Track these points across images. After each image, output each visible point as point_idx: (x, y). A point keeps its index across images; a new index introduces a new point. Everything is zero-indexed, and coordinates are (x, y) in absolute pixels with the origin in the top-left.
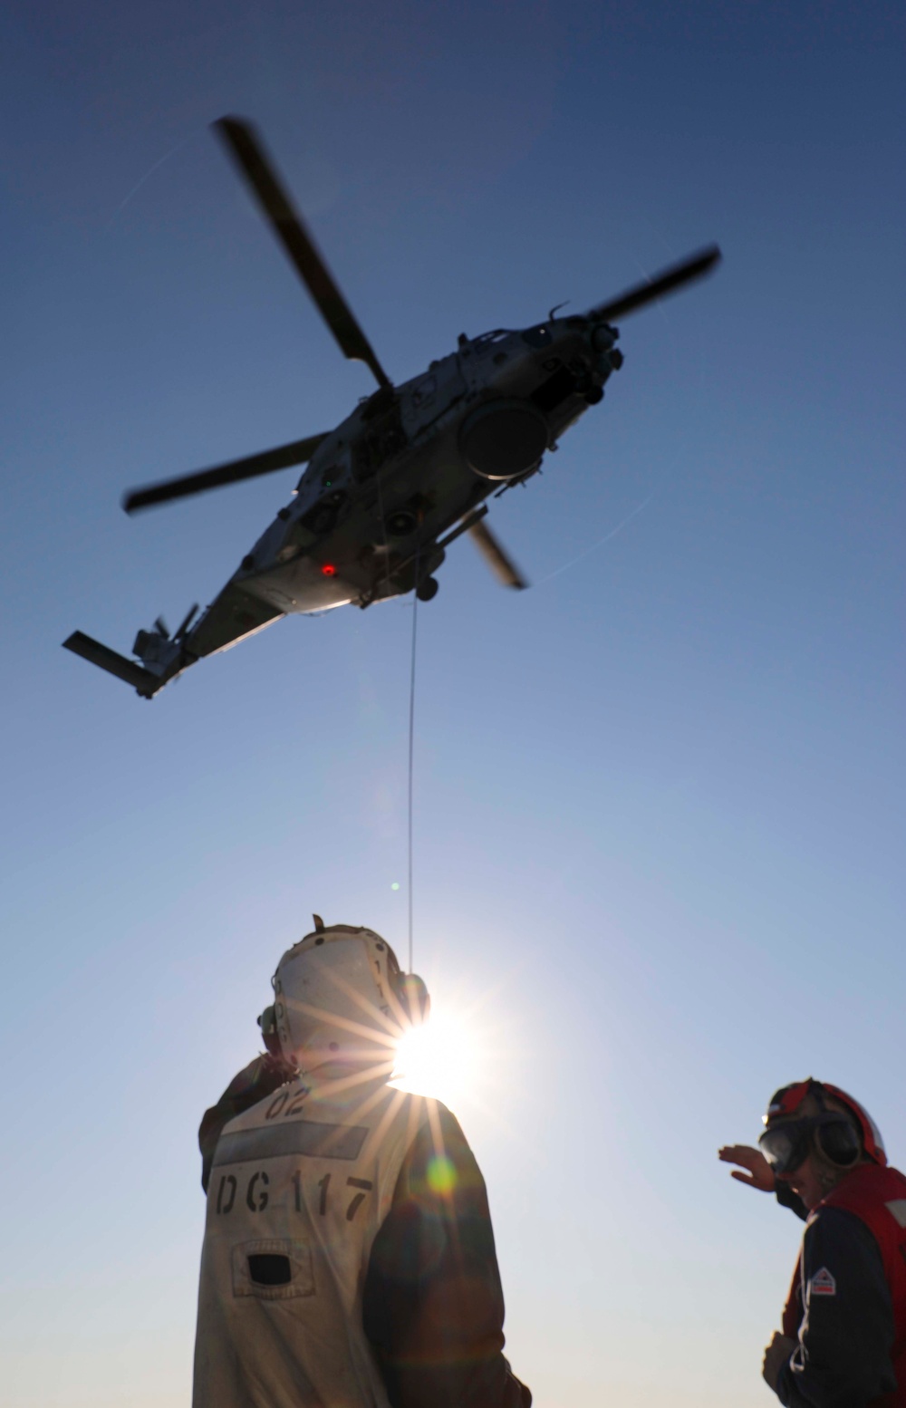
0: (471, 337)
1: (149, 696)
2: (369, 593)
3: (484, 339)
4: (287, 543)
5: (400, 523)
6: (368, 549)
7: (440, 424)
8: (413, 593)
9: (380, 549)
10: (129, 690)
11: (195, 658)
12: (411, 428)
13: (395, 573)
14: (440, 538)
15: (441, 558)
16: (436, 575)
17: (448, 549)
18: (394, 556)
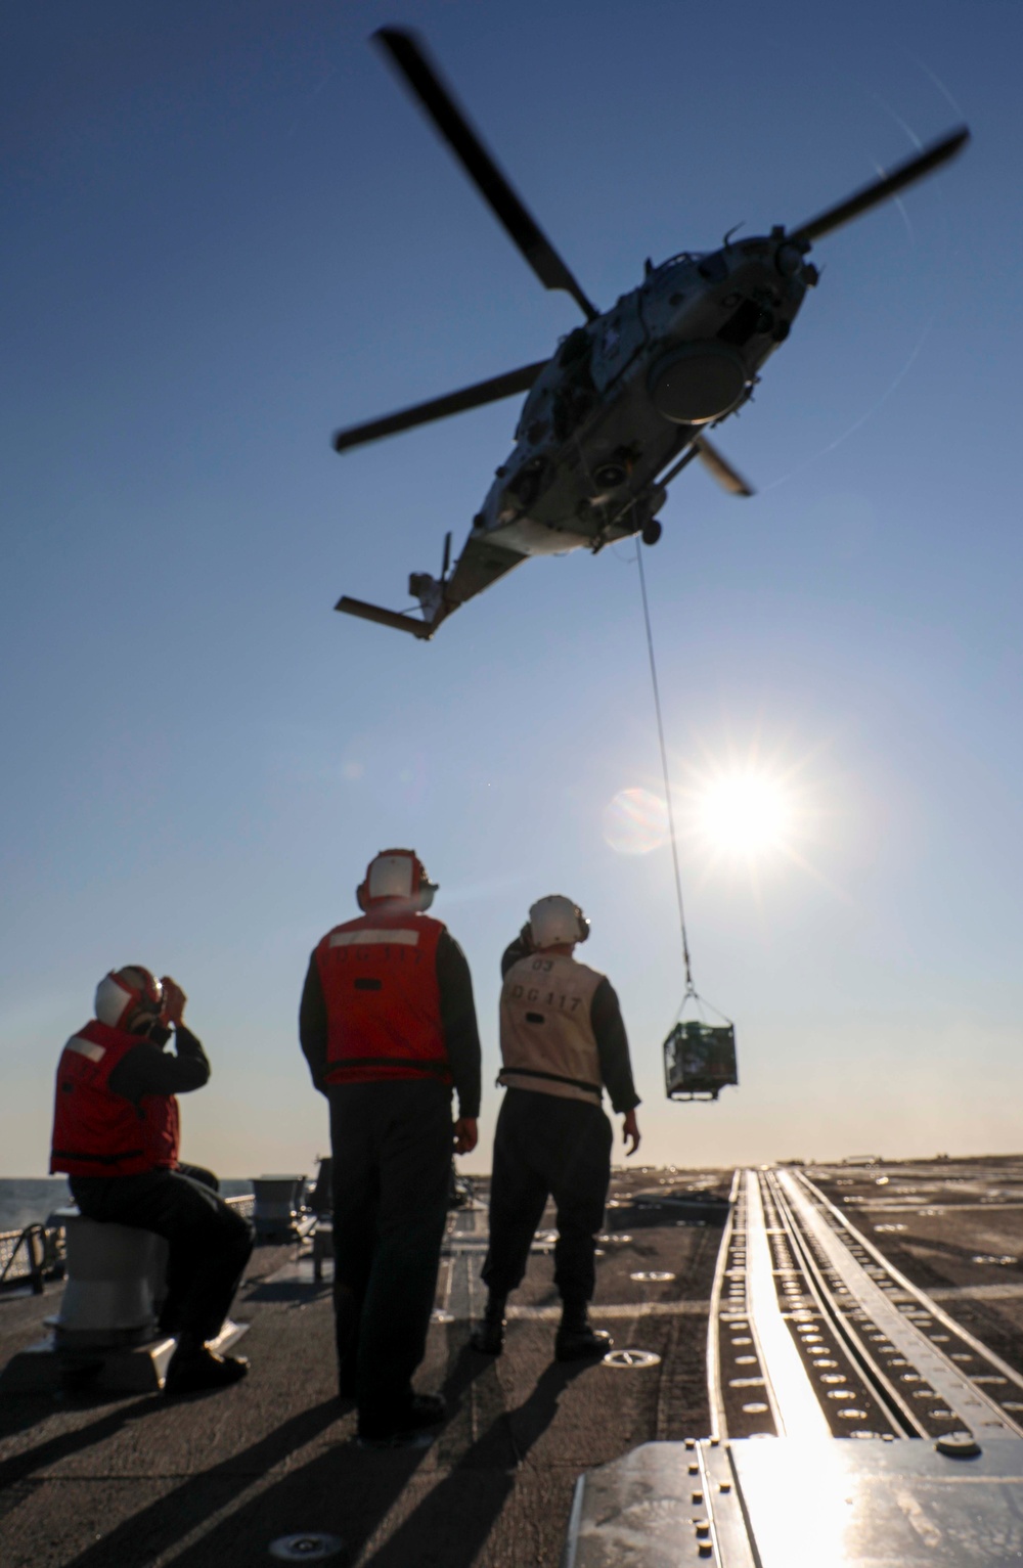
0: (656, 263)
1: (427, 638)
2: (598, 539)
3: (672, 263)
4: (503, 508)
5: (611, 476)
6: (583, 504)
7: (626, 377)
8: (639, 534)
9: (598, 501)
10: (407, 637)
11: (457, 604)
12: (600, 379)
13: (618, 519)
14: (658, 479)
15: (663, 498)
16: (658, 517)
17: (670, 488)
18: (612, 506)
